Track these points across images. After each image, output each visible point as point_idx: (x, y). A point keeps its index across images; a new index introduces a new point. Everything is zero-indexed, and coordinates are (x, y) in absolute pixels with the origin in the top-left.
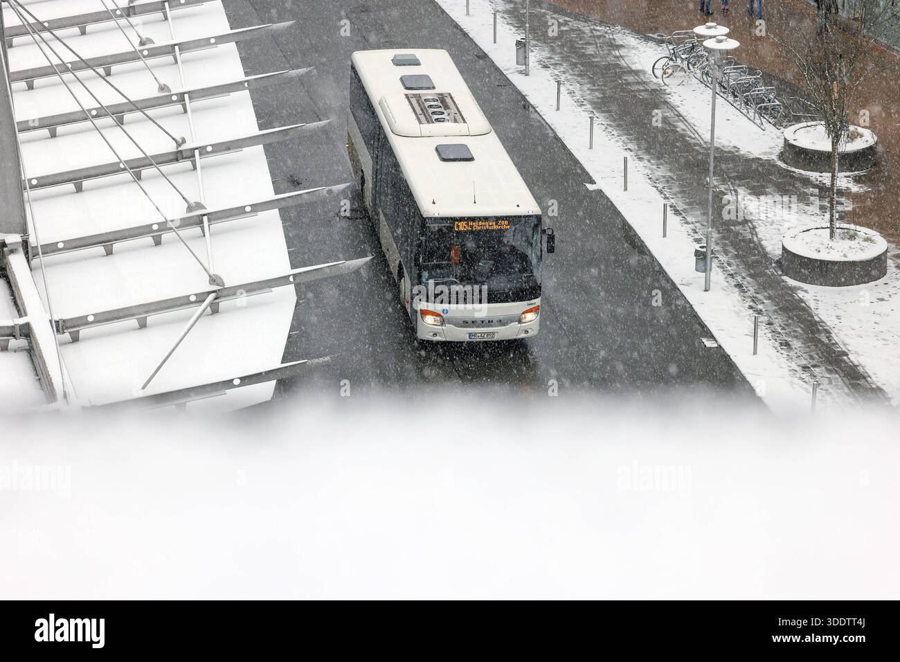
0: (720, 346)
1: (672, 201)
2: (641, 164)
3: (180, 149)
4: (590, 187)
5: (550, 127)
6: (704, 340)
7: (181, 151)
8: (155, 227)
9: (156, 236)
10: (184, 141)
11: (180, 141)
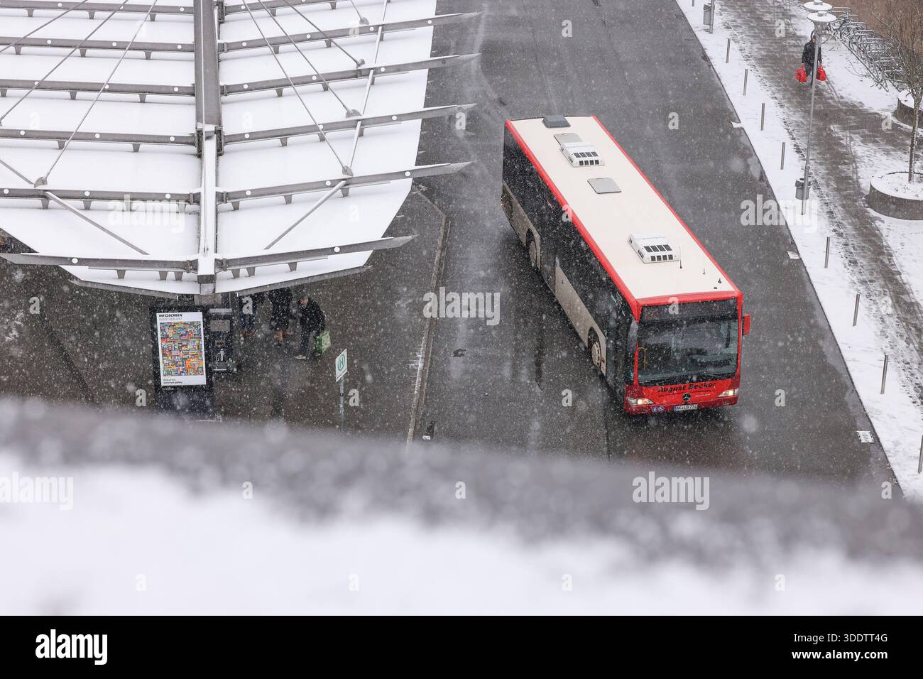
0: (801, 259)
1: (797, 141)
2: (782, 110)
4: (735, 125)
5: (717, 76)
6: (789, 253)
7: (359, 70)
8: (321, 127)
9: (321, 134)
10: (363, 62)
11: (360, 62)
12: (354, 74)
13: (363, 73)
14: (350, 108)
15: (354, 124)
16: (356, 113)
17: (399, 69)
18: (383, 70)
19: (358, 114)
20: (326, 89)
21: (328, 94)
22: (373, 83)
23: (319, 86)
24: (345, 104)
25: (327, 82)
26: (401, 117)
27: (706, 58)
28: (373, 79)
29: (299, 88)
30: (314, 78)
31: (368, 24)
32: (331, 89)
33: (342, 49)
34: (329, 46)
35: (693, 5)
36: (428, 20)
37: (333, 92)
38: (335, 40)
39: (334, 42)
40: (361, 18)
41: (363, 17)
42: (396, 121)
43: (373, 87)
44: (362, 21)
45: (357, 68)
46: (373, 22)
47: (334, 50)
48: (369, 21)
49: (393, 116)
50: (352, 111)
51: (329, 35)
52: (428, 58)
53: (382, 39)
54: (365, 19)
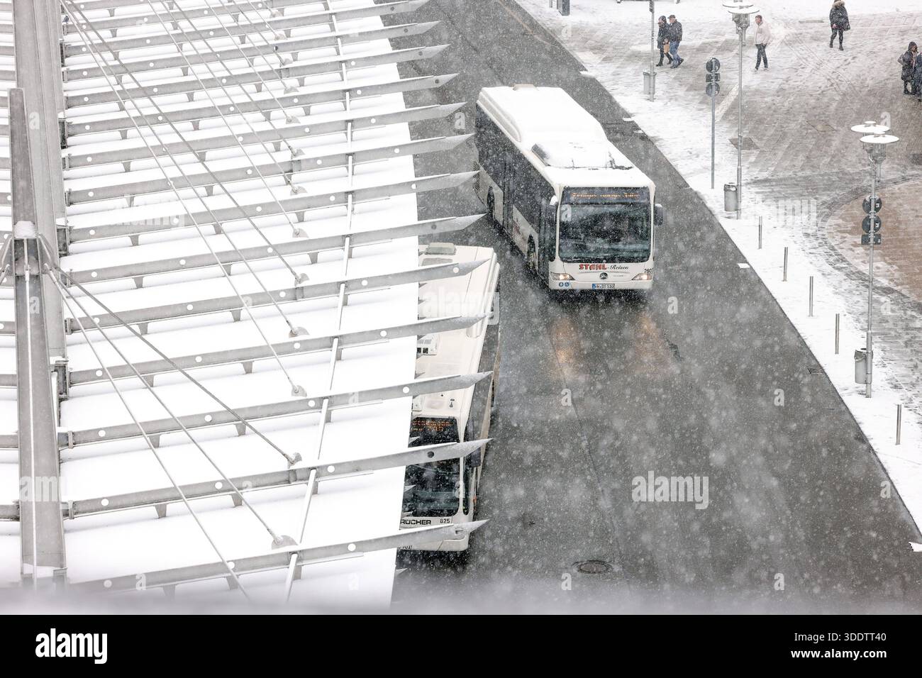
3: (293, 468)
5: (883, 467)
7: (294, 471)
8: (231, 566)
9: (232, 576)
10: (298, 458)
11: (293, 458)
12: (285, 477)
13: (299, 476)
14: (279, 534)
15: (285, 559)
16: (288, 540)
17: (357, 467)
18: (331, 469)
19: (292, 542)
20: (238, 502)
21: (243, 511)
22: (315, 492)
23: (227, 499)
24: (270, 527)
25: (239, 492)
26: (363, 546)
27: (861, 438)
28: (316, 485)
29: (194, 503)
30: (219, 486)
31: (306, 395)
32: (246, 503)
33: (263, 437)
34: (242, 433)
35: (837, 352)
36: (401, 387)
37: (250, 507)
38: (251, 423)
39: (251, 427)
40: (293, 386)
41: (296, 384)
42: (354, 552)
43: (315, 498)
44: (295, 392)
45: (289, 466)
46: (314, 392)
47: (251, 440)
48: (307, 390)
49: (348, 544)
50: (282, 538)
51: (242, 415)
52: (405, 448)
53: (328, 420)
54: (300, 387)
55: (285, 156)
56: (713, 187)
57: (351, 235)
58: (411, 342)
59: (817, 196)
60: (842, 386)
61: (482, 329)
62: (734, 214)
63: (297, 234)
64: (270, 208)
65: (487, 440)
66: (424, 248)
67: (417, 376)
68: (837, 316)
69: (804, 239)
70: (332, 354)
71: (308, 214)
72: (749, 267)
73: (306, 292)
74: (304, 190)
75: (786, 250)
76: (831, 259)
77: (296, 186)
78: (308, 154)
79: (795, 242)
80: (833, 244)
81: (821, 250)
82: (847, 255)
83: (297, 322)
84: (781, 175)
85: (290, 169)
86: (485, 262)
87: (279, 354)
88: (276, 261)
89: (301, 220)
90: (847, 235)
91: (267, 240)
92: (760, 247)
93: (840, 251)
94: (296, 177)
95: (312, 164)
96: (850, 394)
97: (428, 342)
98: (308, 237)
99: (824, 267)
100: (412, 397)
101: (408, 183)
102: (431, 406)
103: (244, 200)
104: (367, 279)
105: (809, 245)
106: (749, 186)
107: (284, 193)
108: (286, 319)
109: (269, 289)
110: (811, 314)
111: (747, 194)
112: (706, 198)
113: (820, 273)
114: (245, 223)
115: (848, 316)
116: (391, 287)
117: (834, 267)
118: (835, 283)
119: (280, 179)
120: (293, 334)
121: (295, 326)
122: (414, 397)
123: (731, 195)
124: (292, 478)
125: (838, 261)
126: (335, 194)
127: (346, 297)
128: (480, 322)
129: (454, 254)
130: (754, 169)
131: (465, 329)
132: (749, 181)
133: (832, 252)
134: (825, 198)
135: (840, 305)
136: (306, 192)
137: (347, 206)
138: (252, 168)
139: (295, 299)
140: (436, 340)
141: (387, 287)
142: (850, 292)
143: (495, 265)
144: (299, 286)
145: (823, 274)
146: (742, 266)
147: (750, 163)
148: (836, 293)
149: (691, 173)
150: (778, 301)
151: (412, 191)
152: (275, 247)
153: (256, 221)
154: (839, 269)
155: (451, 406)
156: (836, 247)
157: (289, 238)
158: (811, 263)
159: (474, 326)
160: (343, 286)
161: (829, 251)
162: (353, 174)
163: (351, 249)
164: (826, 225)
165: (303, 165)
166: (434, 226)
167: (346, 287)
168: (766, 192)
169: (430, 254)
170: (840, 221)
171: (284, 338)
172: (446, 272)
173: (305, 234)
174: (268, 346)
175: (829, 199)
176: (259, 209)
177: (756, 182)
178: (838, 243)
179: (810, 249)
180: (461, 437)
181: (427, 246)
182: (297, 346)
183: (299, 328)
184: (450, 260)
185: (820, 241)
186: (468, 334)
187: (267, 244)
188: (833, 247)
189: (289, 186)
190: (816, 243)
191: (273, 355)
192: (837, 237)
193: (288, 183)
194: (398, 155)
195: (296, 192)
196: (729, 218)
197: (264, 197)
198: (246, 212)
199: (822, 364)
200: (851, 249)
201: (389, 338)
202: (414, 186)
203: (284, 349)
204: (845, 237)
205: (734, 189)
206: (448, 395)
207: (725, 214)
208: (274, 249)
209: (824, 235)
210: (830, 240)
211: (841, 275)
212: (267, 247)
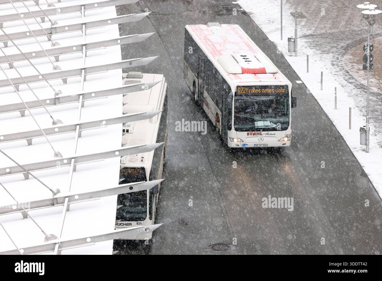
3: (55, 197)
7: (56, 199)
10: (58, 191)
11: (56, 191)
12: (51, 202)
13: (59, 201)
14: (48, 233)
16: (53, 237)
18: (77, 197)
19: (56, 238)
20: (25, 216)
21: (28, 221)
22: (68, 210)
23: (19, 214)
24: (43, 230)
25: (26, 210)
28: (68, 206)
31: (62, 157)
32: (30, 217)
33: (39, 180)
34: (27, 178)
35: (350, 128)
36: (115, 151)
37: (32, 219)
38: (32, 172)
39: (31, 175)
40: (55, 152)
41: (57, 151)
42: (90, 242)
43: (68, 213)
44: (56, 155)
45: (53, 197)
46: (66, 155)
47: (32, 182)
48: (63, 154)
49: (87, 238)
50: (50, 236)
51: (26, 168)
52: (117, 185)
53: (74, 170)
54: (58, 152)
55: (47, 25)
56: (282, 39)
57: (85, 68)
58: (120, 127)
59: (338, 43)
60: (353, 147)
61: (158, 119)
62: (293, 54)
63: (55, 68)
64: (39, 54)
65: (162, 180)
66: (125, 75)
67: (122, 145)
68: (350, 109)
69: (332, 67)
70: (76, 134)
71: (61, 57)
72: (302, 82)
73: (61, 100)
74: (59, 44)
75: (322, 73)
76: (346, 78)
77: (54, 42)
78: (60, 24)
79: (327, 69)
80: (347, 69)
81: (341, 73)
82: (355, 75)
83: (56, 117)
84: (319, 32)
85: (51, 32)
86: (159, 82)
87: (47, 134)
88: (44, 83)
89: (57, 60)
90: (355, 65)
91: (38, 72)
92: (308, 71)
93: (351, 73)
94: (54, 36)
95: (62, 29)
96: (357, 151)
97: (129, 126)
98: (61, 70)
99: (342, 82)
100: (120, 157)
101: (116, 39)
102: (130, 161)
103: (25, 49)
104: (94, 92)
105: (334, 70)
106: (301, 38)
107: (48, 46)
108: (50, 115)
109: (41, 98)
110: (336, 108)
111: (301, 43)
112: (278, 45)
113: (340, 86)
114: (26, 62)
115: (356, 108)
116: (108, 97)
117: (348, 82)
118: (349, 91)
119: (45, 38)
120: (54, 123)
121: (55, 119)
122: (121, 157)
123: (292, 44)
124: (55, 203)
125: (350, 78)
126: (76, 46)
127: (83, 103)
128: (157, 116)
129: (142, 78)
130: (303, 29)
131: (149, 119)
132: (301, 36)
133: (347, 74)
134: (342, 44)
135: (351, 103)
136: (60, 45)
137: (82, 52)
138: (29, 32)
139: (55, 104)
140: (132, 126)
141: (106, 97)
142: (357, 95)
143: (164, 83)
144: (57, 97)
145: (342, 86)
146: (298, 82)
147: (302, 26)
148: (349, 96)
149: (270, 32)
150: (318, 101)
151: (118, 44)
152: (42, 75)
153: (32, 61)
154: (351, 83)
155: (142, 161)
156: (349, 71)
157: (52, 71)
158: (335, 80)
159: (154, 117)
160: (81, 96)
161: (345, 73)
162: (85, 35)
163: (85, 76)
164: (343, 59)
165: (58, 30)
166: (131, 63)
167: (83, 97)
168: (310, 42)
169: (128, 78)
170: (351, 57)
171: (50, 125)
172: (138, 88)
173: (60, 69)
174: (40, 130)
175: (345, 45)
176: (34, 54)
177: (305, 36)
178: (349, 68)
179: (335, 72)
180: (148, 178)
181: (127, 74)
182: (57, 130)
183: (57, 120)
184: (140, 82)
185: (340, 68)
186: (151, 122)
187: (39, 74)
188: (347, 71)
189: (50, 42)
190: (338, 69)
191: (43, 135)
192: (349, 66)
193: (50, 40)
194: (110, 24)
195: (54, 45)
196: (291, 56)
197: (36, 48)
198: (26, 56)
199: (342, 135)
200: (357, 72)
201: (107, 125)
202: (119, 41)
203: (49, 132)
204: (353, 66)
205: (293, 40)
206: (140, 155)
207: (289, 54)
208: (43, 77)
209: (342, 64)
210: (345, 67)
211: (352, 86)
212: (38, 76)
